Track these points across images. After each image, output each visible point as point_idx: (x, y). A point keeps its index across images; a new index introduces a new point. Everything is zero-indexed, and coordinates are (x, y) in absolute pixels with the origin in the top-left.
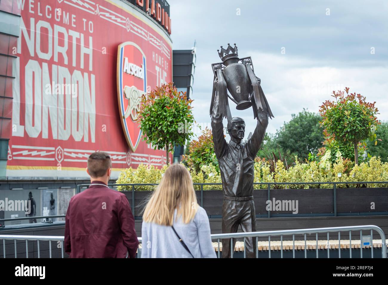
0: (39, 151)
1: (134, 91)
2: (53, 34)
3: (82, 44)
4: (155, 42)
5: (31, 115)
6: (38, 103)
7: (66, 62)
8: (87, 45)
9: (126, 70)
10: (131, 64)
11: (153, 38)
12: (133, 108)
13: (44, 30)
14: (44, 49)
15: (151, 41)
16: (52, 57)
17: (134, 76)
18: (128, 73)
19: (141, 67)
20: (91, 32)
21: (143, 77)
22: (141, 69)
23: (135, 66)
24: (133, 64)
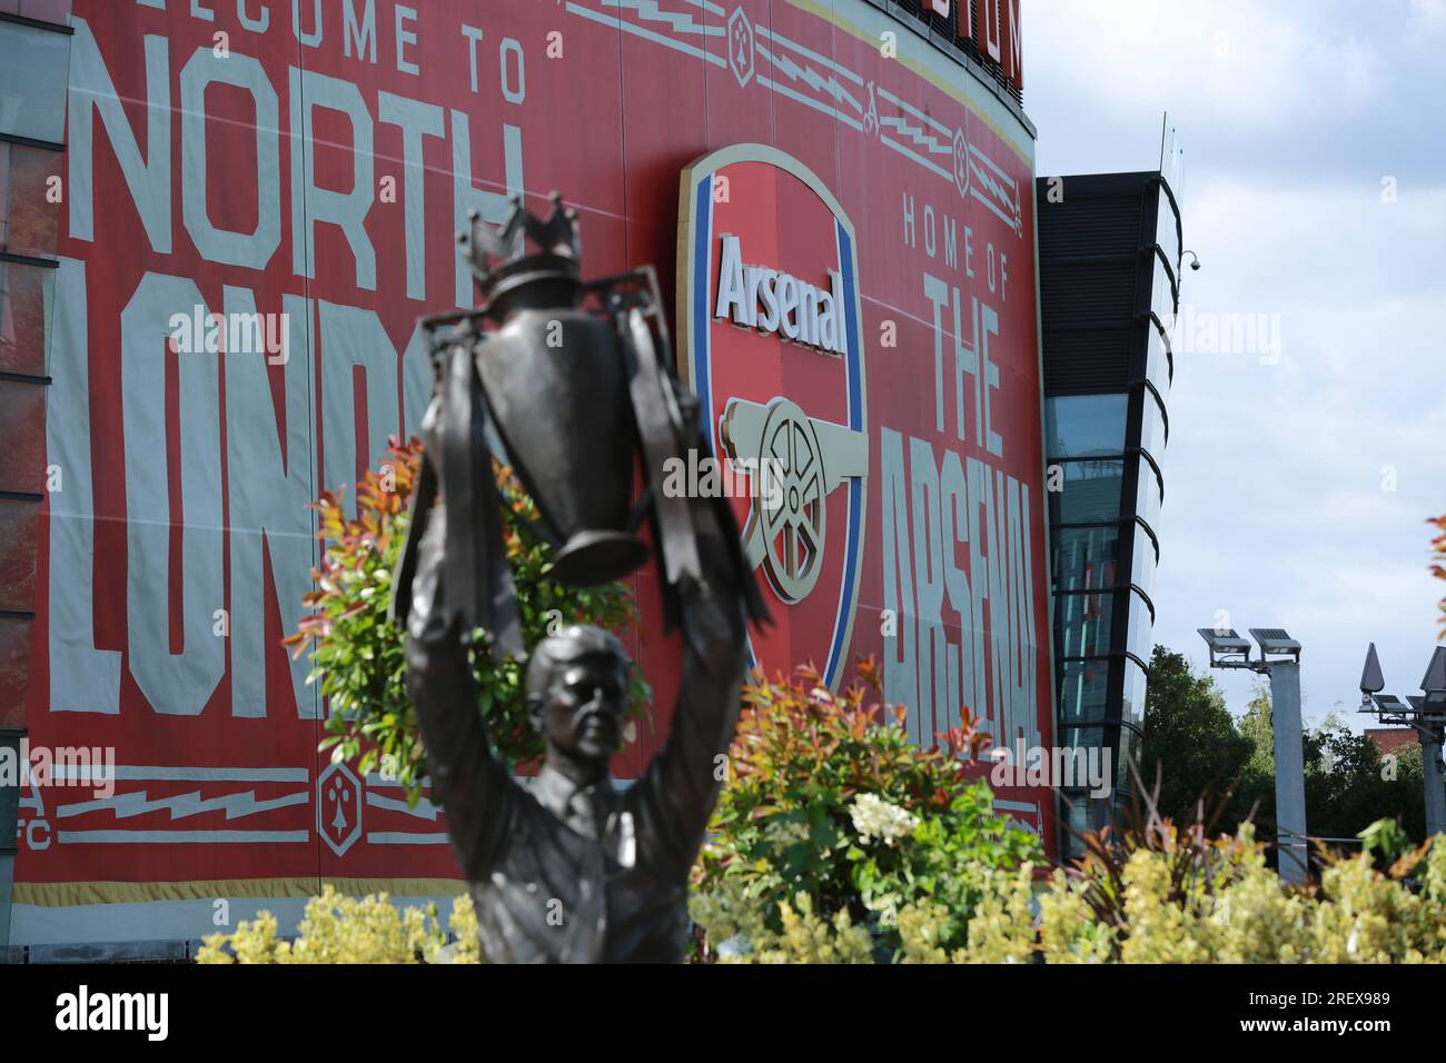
0: (210, 790)
1: (786, 422)
2: (284, 124)
3: (462, 172)
4: (916, 141)
5: (161, 587)
6: (202, 517)
7: (366, 276)
8: (489, 173)
9: (731, 305)
10: (761, 275)
11: (901, 113)
12: (780, 524)
13: (229, 104)
14: (233, 210)
15: (891, 132)
16: (283, 254)
17: (784, 341)
18: (744, 325)
19: (828, 285)
20: (510, 97)
21: (837, 342)
22: (826, 300)
23: (789, 284)
24: (772, 273)
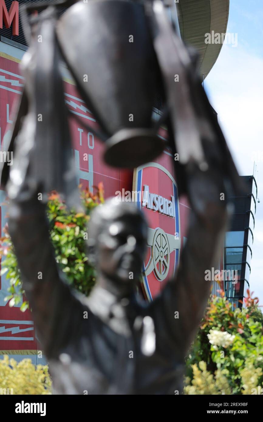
0: (7, 326)
1: (160, 234)
3: (77, 166)
8: (84, 166)
9: (146, 203)
17: (160, 213)
18: (149, 209)
19: (171, 199)
20: (90, 147)
21: (173, 214)
22: (170, 203)
23: (161, 199)
24: (157, 196)
